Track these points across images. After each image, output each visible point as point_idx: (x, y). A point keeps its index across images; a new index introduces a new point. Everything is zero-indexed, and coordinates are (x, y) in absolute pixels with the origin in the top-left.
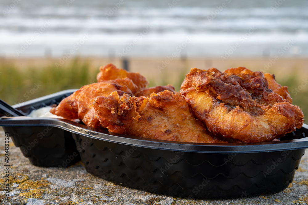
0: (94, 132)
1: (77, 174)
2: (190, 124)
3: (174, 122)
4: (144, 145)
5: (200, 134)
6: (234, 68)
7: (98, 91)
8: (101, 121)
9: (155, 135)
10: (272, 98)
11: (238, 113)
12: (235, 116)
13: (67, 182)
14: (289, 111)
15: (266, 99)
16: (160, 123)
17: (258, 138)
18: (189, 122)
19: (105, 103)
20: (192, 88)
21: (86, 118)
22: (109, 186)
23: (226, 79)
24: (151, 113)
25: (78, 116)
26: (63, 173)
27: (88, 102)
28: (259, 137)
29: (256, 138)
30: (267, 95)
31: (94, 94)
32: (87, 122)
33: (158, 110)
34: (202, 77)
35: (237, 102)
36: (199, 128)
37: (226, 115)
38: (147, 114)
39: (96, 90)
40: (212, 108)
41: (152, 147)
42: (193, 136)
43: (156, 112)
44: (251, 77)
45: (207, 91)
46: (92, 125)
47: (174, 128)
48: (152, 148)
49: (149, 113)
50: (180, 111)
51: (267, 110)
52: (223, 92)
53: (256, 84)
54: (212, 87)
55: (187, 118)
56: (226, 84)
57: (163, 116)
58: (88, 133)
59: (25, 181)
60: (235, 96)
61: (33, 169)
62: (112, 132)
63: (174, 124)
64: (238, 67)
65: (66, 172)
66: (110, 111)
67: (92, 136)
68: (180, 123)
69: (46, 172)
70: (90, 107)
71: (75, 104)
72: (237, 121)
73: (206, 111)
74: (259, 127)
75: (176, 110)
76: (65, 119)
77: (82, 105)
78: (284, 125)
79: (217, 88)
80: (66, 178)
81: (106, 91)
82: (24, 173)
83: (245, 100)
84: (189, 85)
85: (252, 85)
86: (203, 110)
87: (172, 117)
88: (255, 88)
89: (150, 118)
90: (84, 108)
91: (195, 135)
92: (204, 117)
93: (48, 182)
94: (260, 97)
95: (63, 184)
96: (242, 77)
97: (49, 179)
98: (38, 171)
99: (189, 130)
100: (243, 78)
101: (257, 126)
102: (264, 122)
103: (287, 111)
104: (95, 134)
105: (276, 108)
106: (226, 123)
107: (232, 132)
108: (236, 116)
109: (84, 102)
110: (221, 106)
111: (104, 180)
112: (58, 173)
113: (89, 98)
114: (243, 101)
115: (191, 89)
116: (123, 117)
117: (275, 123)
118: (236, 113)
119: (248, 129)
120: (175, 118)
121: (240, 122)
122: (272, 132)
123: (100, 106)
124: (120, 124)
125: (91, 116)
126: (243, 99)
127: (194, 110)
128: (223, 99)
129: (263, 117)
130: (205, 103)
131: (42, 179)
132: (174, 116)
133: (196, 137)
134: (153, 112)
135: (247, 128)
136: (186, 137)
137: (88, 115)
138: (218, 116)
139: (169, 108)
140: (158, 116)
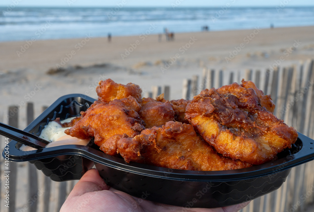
2: (199, 147)
3: (185, 148)
5: (209, 155)
12: (242, 143)
15: (263, 119)
16: (174, 151)
18: (198, 145)
19: (131, 148)
20: (197, 113)
24: (166, 143)
30: (263, 115)
33: (171, 139)
36: (207, 149)
37: (234, 142)
38: (162, 145)
39: (108, 118)
40: (218, 134)
42: (203, 158)
43: (170, 142)
44: (246, 96)
47: (187, 153)
49: (164, 144)
50: (190, 137)
51: (266, 132)
52: (226, 118)
53: (251, 104)
54: (216, 115)
55: (196, 142)
56: (227, 109)
57: (176, 144)
60: (236, 120)
63: (186, 150)
66: (136, 154)
68: (190, 148)
70: (106, 137)
73: (213, 136)
74: (263, 150)
75: (186, 137)
77: (98, 134)
79: (220, 114)
81: (118, 119)
83: (246, 123)
84: (194, 111)
85: (247, 105)
86: (211, 135)
87: (184, 144)
88: (251, 108)
89: (165, 148)
90: (100, 138)
91: (205, 157)
94: (256, 115)
96: (237, 95)
99: (199, 153)
100: (238, 97)
101: (261, 150)
102: (266, 144)
103: (285, 134)
105: (275, 132)
106: (235, 150)
109: (99, 129)
110: (228, 132)
114: (244, 124)
117: (274, 144)
118: (242, 141)
120: (187, 144)
121: (247, 148)
122: (273, 153)
127: (202, 134)
130: (211, 128)
134: (168, 143)
138: (226, 142)
139: (180, 136)
140: (172, 145)
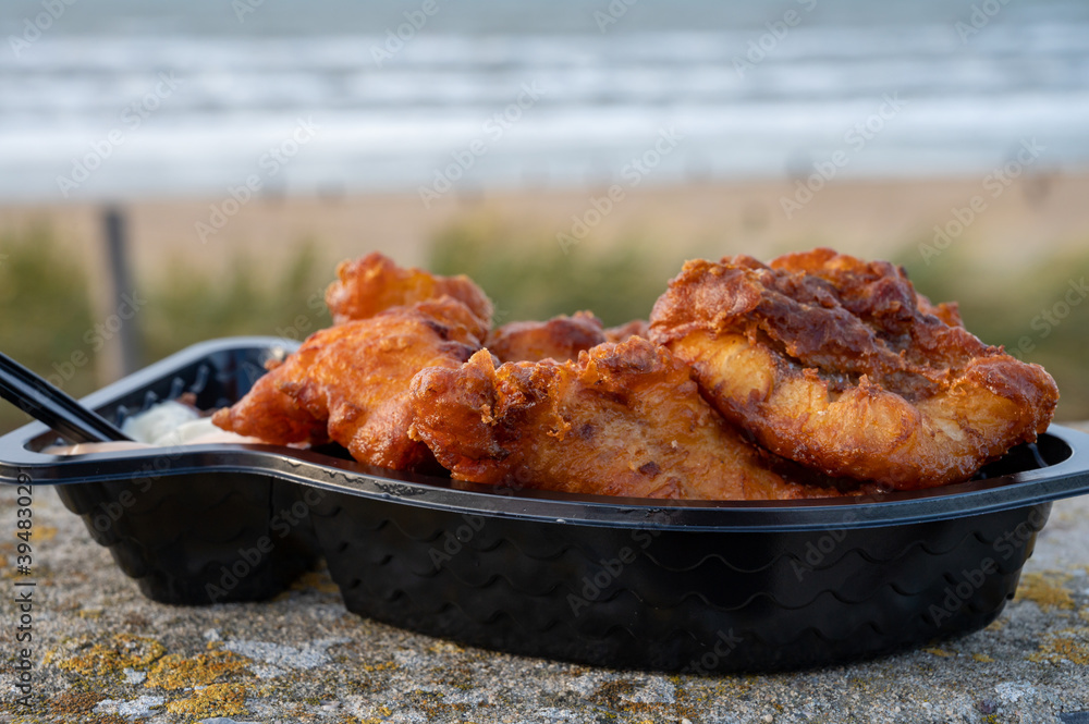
0: (409, 485)
1: (315, 622)
2: (711, 440)
3: (661, 438)
4: (596, 518)
5: (746, 470)
6: (798, 252)
7: (385, 349)
8: (441, 447)
9: (611, 482)
10: (950, 342)
11: (871, 397)
12: (865, 407)
13: (301, 650)
14: (1018, 382)
15: (931, 346)
16: (621, 444)
17: (940, 472)
18: (705, 432)
19: (458, 391)
20: (695, 323)
21: (363, 439)
22: (445, 655)
23: (795, 289)
24: (590, 411)
25: (330, 433)
26: (266, 619)
27: (357, 386)
28: (942, 468)
29: (935, 472)
30: (930, 335)
31: (374, 358)
32: (370, 452)
33: (610, 400)
34: (729, 289)
35: (846, 362)
36: (737, 450)
37: (835, 408)
38: (578, 418)
39: (375, 345)
40: (773, 388)
41: (621, 523)
42: (726, 477)
43: (605, 409)
44: (865, 280)
45: (749, 333)
46: (387, 461)
47: (665, 455)
48: (626, 525)
49: (586, 413)
50: (679, 400)
51: (946, 382)
52: (801, 332)
53: (887, 300)
54: (766, 320)
55: (701, 422)
56: (804, 306)
57: (628, 419)
58: (387, 490)
59: (159, 658)
60: (838, 345)
61: (160, 615)
62: (469, 482)
63: (662, 444)
64: (811, 249)
65: (276, 616)
66: (476, 416)
67: (403, 498)
68: (680, 437)
69: (208, 623)
70: (372, 403)
71: (309, 393)
72: (874, 423)
73: (755, 395)
74: (938, 439)
75: (666, 398)
76: (267, 443)
77: (341, 399)
78: (1005, 426)
79: (782, 320)
80: (286, 637)
82: (139, 631)
83: (872, 355)
84: (682, 315)
85: (873, 305)
86: (746, 393)
87: (657, 423)
88: (886, 315)
89: (588, 429)
90: (350, 407)
91: (732, 473)
92: (752, 417)
93: (239, 658)
94: (905, 340)
95: (290, 657)
96: (832, 279)
97: (232, 645)
98: (178, 622)
99: (709, 459)
100: (838, 285)
101: (933, 435)
102: (946, 421)
103: (1014, 384)
104: (413, 493)
105: (980, 376)
106: (840, 433)
107: (860, 459)
108: (869, 410)
109: (343, 385)
110: (809, 377)
111: (415, 636)
112: (251, 623)
113: (359, 373)
114: (865, 358)
115: (691, 326)
116: (507, 430)
117: (976, 423)
118: (866, 400)
119: (912, 448)
120: (667, 423)
121: (885, 426)
122: (974, 451)
123: (440, 401)
124: (498, 454)
125: (384, 434)
126: (866, 352)
127: (714, 392)
128: (803, 354)
129: (938, 404)
130: (747, 370)
131: (209, 647)
132: (661, 418)
133: (734, 479)
134: (597, 411)
135: (909, 443)
136: (706, 480)
137: (371, 428)
138: (803, 409)
139: (645, 392)
140: (612, 420)
